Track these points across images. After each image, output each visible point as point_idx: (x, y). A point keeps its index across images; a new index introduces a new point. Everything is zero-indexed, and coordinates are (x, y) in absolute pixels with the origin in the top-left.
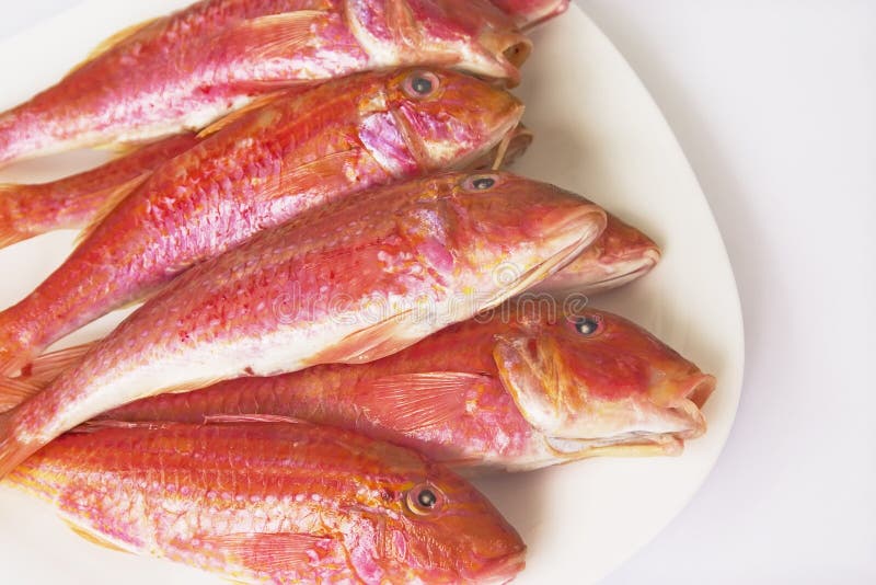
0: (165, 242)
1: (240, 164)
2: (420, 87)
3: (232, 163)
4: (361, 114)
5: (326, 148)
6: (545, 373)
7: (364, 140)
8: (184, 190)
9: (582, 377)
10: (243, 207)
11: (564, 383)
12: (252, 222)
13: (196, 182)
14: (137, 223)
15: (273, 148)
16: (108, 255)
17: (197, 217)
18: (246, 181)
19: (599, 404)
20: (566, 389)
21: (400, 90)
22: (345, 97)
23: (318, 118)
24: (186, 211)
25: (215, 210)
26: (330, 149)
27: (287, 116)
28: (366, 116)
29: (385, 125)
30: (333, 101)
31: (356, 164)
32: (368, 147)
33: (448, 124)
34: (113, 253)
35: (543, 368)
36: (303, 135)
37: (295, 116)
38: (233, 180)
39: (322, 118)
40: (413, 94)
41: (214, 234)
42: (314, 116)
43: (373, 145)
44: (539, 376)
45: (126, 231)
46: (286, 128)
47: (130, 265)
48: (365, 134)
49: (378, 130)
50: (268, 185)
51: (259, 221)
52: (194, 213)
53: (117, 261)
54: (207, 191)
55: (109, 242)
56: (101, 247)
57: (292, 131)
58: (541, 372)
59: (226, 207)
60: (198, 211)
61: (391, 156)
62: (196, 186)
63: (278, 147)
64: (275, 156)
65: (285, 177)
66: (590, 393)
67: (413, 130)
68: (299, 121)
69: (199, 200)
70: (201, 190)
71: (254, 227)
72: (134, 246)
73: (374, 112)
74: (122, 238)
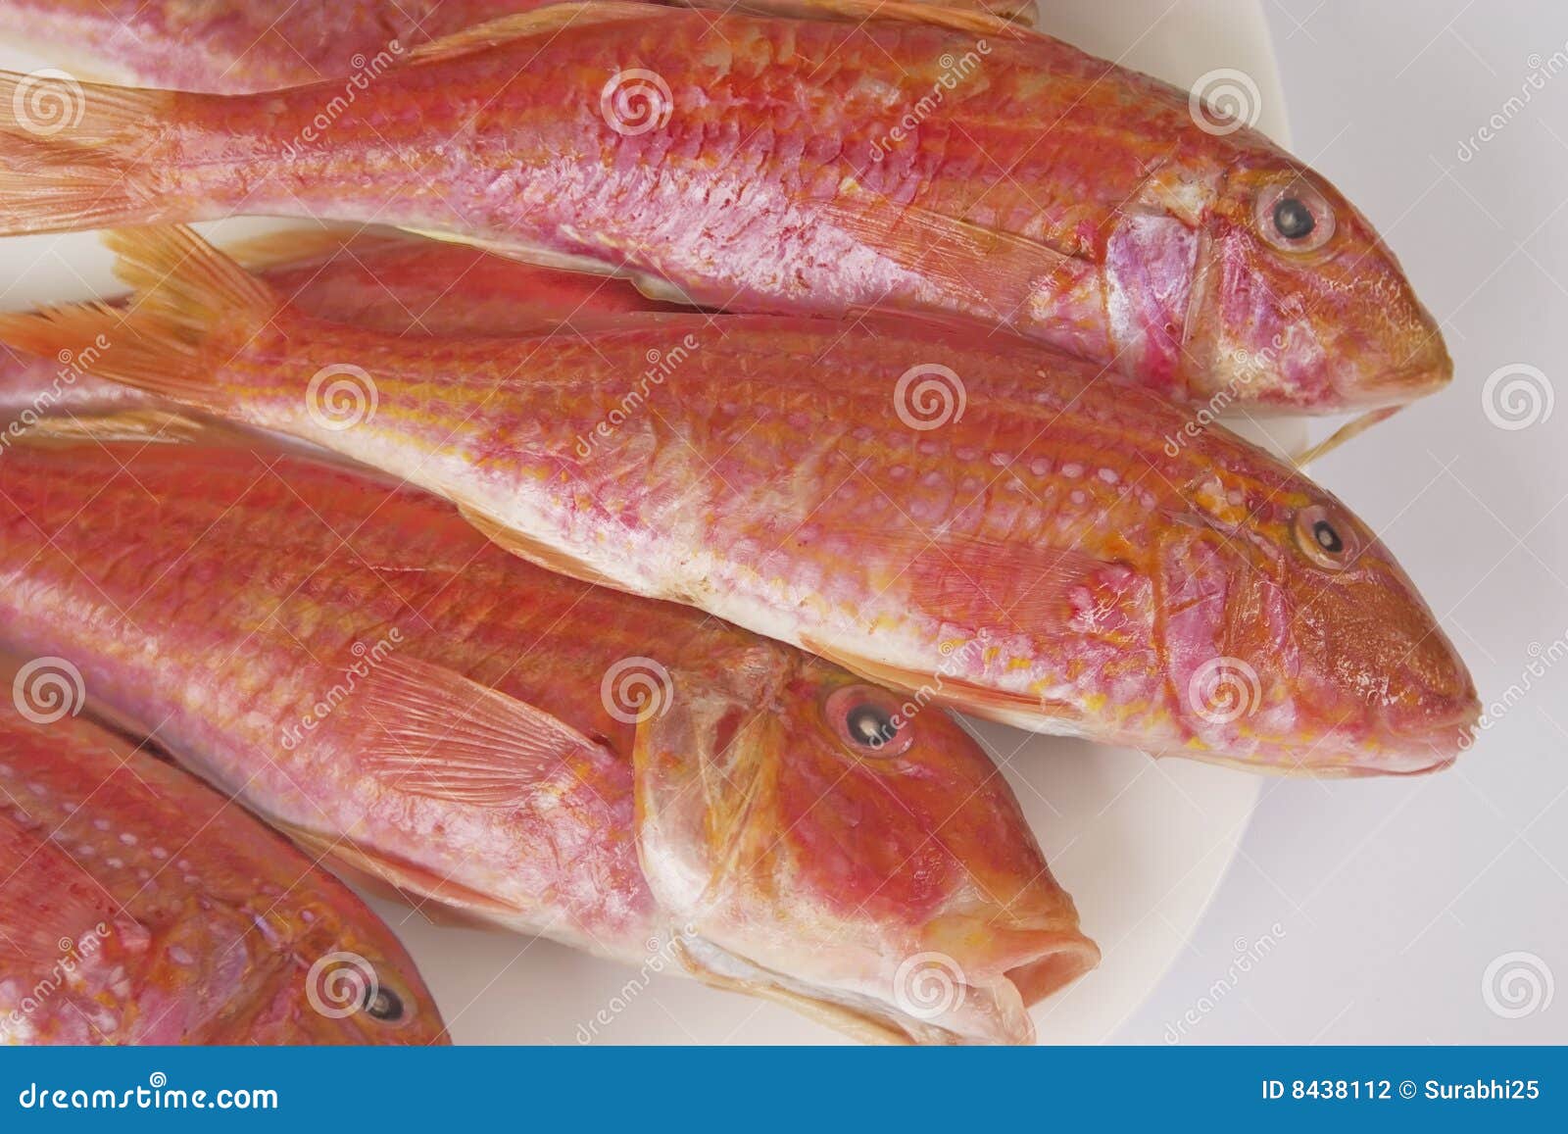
0: (598, 177)
1: (844, 131)
2: (1289, 220)
3: (830, 116)
4: (1143, 200)
5: (1028, 219)
6: (725, 796)
7: (1111, 253)
8: (704, 102)
9: (797, 838)
10: (793, 218)
11: (753, 836)
12: (789, 256)
13: (737, 103)
14: (566, 102)
15: (928, 144)
16: (470, 125)
17: (691, 173)
18: (833, 174)
19: (809, 911)
20: (751, 850)
21: (1248, 202)
22: (1133, 139)
23: (1056, 147)
24: (677, 147)
25: (735, 185)
26: (1034, 227)
27: (996, 97)
28: (1151, 210)
29: (1171, 251)
30: (1106, 132)
31: (1064, 291)
32: (1111, 276)
33: (1291, 329)
34: (483, 129)
35: (726, 785)
36: (1004, 163)
37: (1010, 108)
38: (809, 152)
39: (1060, 152)
40: (1265, 226)
41: (700, 229)
42: (1051, 137)
43: (1121, 278)
44: (707, 798)
45: (536, 103)
46: (978, 121)
47: (499, 172)
48: (1122, 246)
49: (1152, 254)
50: (873, 210)
51: (799, 264)
52: (689, 163)
53: (479, 148)
54: (745, 140)
55: (489, 103)
56: (466, 100)
57: (985, 135)
58: (717, 791)
59: (760, 197)
60: (701, 164)
61: (1142, 321)
62: (730, 111)
63: (938, 148)
64: (919, 165)
65: (914, 218)
66: (798, 880)
67: (1217, 299)
68: (1015, 126)
69: (715, 142)
70: (735, 127)
71: (786, 267)
72: (534, 143)
73: (1169, 213)
74: (520, 110)
